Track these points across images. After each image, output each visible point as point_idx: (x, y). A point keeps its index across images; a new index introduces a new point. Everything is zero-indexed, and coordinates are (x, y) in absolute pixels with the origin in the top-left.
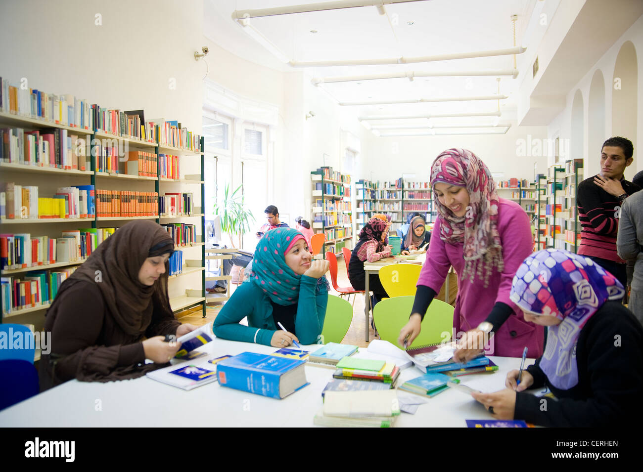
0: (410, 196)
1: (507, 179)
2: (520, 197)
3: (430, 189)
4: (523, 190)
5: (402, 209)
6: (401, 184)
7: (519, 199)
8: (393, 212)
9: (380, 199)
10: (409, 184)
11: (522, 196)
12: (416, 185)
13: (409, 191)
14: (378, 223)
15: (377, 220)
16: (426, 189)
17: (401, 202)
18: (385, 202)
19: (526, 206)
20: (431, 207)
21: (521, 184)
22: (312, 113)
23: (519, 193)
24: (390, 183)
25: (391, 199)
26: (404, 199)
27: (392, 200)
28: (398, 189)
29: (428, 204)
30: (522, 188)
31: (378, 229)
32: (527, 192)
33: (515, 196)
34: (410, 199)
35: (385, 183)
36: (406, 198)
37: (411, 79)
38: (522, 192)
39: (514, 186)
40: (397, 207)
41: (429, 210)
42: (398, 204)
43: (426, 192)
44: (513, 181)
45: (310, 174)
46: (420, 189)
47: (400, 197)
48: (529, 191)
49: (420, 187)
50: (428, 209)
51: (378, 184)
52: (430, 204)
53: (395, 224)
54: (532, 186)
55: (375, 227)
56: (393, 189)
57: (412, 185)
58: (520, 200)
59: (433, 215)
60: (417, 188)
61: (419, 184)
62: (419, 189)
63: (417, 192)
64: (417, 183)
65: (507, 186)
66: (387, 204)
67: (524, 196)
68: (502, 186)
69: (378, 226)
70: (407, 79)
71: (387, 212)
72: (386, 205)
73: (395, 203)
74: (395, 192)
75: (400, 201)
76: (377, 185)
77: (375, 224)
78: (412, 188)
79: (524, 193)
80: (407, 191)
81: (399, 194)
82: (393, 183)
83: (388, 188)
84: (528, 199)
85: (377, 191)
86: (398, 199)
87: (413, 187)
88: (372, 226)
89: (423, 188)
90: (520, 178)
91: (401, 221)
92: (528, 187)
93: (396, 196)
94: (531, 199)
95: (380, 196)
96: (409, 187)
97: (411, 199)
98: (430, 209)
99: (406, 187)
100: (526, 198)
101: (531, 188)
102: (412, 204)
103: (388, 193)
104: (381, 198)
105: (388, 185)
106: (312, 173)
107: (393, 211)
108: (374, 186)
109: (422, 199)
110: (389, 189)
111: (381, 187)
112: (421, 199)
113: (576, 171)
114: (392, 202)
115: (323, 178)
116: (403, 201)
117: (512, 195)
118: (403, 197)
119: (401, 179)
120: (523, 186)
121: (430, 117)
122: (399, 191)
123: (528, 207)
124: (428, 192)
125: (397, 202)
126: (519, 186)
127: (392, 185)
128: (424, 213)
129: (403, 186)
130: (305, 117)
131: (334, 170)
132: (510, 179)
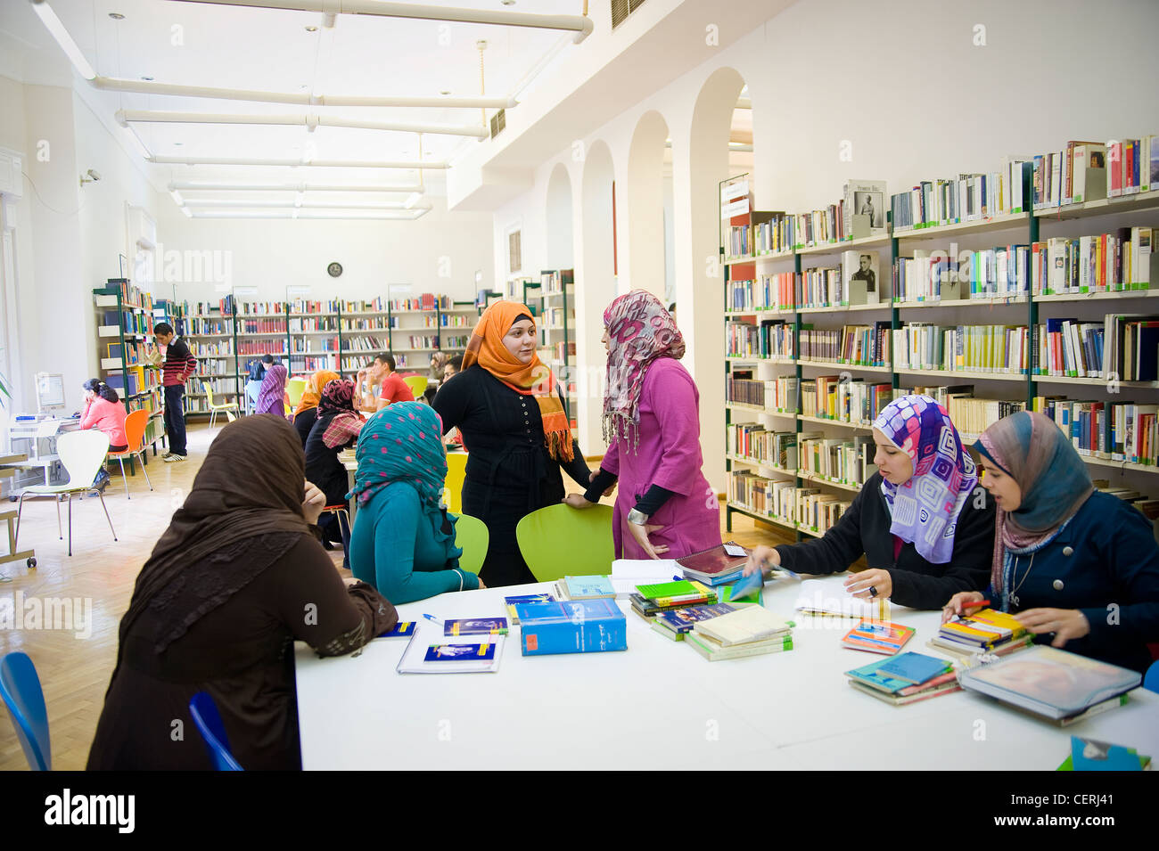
0: (249, 329)
1: (417, 295)
2: (439, 324)
3: (285, 314)
4: (442, 313)
5: (236, 353)
6: (230, 306)
7: (437, 328)
8: (218, 359)
9: (191, 335)
10: (247, 306)
11: (442, 323)
12: (259, 309)
13: (247, 320)
14: (338, 389)
15: (335, 385)
16: (278, 315)
17: (231, 340)
18: (202, 341)
19: (449, 339)
20: (289, 347)
21: (440, 302)
22: (95, 174)
23: (436, 319)
24: (209, 304)
25: (212, 335)
26: (238, 334)
27: (216, 335)
28: (226, 316)
29: (283, 342)
30: (441, 310)
31: (342, 398)
32: (449, 317)
33: (431, 323)
34: (248, 334)
35: (200, 305)
36: (242, 332)
37: (312, 129)
38: (442, 317)
39: (428, 307)
40: (226, 349)
41: (286, 352)
42: (226, 343)
43: (278, 319)
44: (428, 299)
45: (91, 294)
46: (268, 315)
47: (229, 331)
48: (452, 314)
49: (268, 311)
50: (283, 351)
51: (187, 307)
52: (286, 341)
53: (223, 380)
54: (457, 306)
55: (335, 397)
56: (215, 315)
57: (251, 308)
58: (439, 329)
59: (294, 361)
60: (262, 312)
61: (265, 305)
62: (265, 315)
63: (262, 320)
64: (261, 304)
65: (417, 307)
66: (206, 344)
67: (446, 324)
68: (409, 308)
69: (341, 394)
70: (306, 128)
71: (205, 360)
72: (203, 347)
73: (221, 342)
74: (220, 321)
75: (230, 337)
76: (183, 309)
77: (334, 393)
78: (252, 314)
79: (445, 318)
80: (242, 318)
81: (229, 325)
82: (216, 304)
83: (205, 314)
84: (452, 328)
85: (186, 320)
86: (227, 334)
87: (255, 311)
88: (332, 399)
89: (272, 313)
90: (437, 293)
91: (235, 374)
92: (451, 308)
93: (222, 328)
94: (456, 328)
95: (191, 330)
96: (247, 311)
97: (251, 334)
98: (286, 350)
99: (241, 312)
100: (448, 327)
101: (455, 310)
102: (254, 342)
103: (206, 323)
104: (194, 333)
105: (205, 309)
106: (96, 292)
107: (217, 356)
108: (178, 311)
109: (273, 333)
110: (208, 316)
111: (192, 313)
112: (270, 334)
113: (563, 288)
114: (216, 341)
115: (120, 301)
116: (235, 338)
117: (425, 322)
118: (236, 330)
119: (230, 297)
120: (443, 306)
121: (307, 189)
122: (228, 319)
123: (452, 341)
124: (282, 320)
125: (226, 339)
126: (437, 307)
127: (212, 309)
128: (277, 357)
129: (235, 310)
130: (79, 180)
131: (133, 284)
132: (421, 295)
